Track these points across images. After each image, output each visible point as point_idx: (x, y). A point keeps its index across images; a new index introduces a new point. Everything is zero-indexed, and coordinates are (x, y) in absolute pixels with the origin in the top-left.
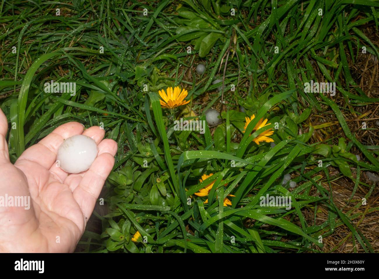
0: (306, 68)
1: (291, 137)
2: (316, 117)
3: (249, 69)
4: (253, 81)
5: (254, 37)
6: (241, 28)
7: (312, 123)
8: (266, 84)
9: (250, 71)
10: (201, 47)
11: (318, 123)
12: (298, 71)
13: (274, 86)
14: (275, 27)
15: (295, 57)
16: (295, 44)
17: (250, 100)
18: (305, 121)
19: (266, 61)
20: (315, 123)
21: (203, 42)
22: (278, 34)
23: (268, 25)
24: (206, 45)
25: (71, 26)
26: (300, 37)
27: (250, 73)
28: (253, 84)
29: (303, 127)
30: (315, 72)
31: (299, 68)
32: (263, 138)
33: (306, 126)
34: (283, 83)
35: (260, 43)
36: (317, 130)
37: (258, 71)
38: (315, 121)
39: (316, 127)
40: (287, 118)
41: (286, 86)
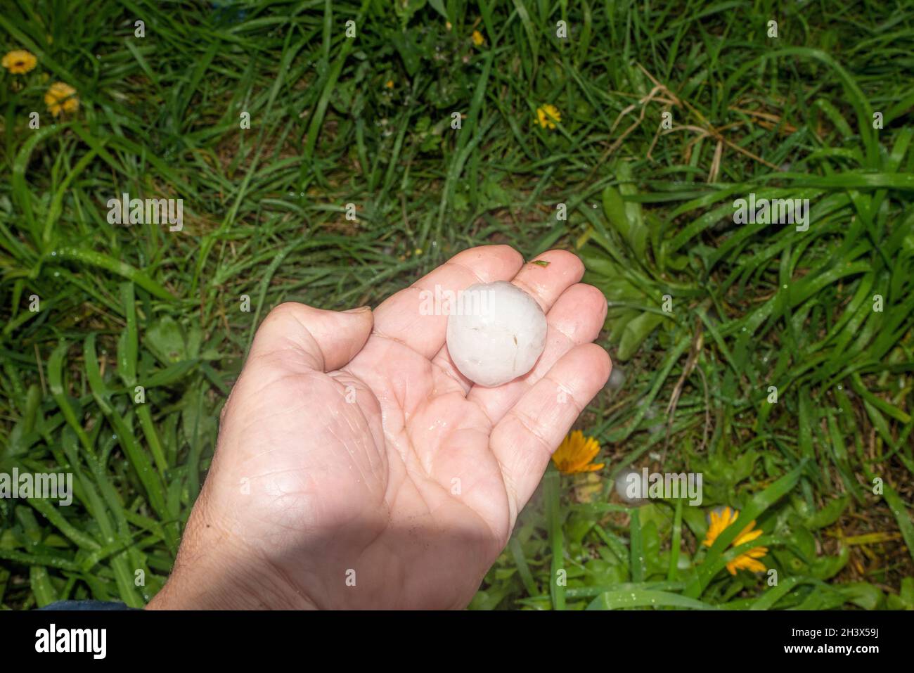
0: (837, 407)
1: (801, 563)
2: (853, 518)
3: (718, 394)
4: (723, 419)
5: (736, 335)
6: (712, 311)
7: (843, 530)
8: (750, 430)
9: (718, 399)
10: (625, 338)
11: (856, 532)
12: (822, 412)
13: (767, 440)
14: (782, 320)
15: (819, 384)
16: (821, 358)
17: (716, 464)
18: (830, 526)
19: (753, 381)
20: (849, 529)
21: (629, 329)
22: (787, 334)
23: (769, 317)
24: (633, 336)
25: (359, 257)
26: (834, 345)
27: (718, 403)
28: (723, 427)
29: (823, 536)
30: (857, 417)
31: (823, 406)
32: (744, 562)
33: (829, 533)
34: (787, 433)
35: (747, 348)
36: (852, 546)
37: (737, 402)
38: (849, 523)
39: (851, 541)
40: (791, 515)
41: (794, 440)
